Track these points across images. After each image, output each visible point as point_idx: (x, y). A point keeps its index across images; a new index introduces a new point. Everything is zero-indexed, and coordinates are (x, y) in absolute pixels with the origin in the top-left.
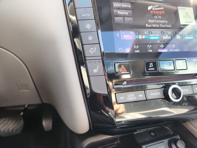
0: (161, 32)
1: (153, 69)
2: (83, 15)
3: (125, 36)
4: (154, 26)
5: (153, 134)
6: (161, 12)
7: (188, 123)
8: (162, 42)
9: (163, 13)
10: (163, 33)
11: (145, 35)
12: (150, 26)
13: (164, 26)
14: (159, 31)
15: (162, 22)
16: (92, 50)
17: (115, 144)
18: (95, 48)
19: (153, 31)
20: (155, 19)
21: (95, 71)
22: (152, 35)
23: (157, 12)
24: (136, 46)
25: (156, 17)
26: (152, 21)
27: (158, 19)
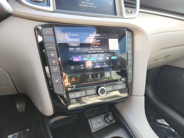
0: (97, 56)
1: (91, 78)
2: (49, 47)
3: (75, 59)
4: (93, 52)
5: (96, 112)
6: (98, 43)
7: (117, 104)
8: (98, 62)
9: (99, 44)
10: (98, 56)
11: (88, 58)
12: (91, 52)
13: (99, 52)
14: (96, 55)
15: (98, 49)
16: (54, 69)
17: (73, 119)
18: (57, 68)
19: (93, 55)
20: (94, 48)
21: (57, 81)
22: (92, 58)
23: (96, 43)
24: (82, 65)
25: (95, 46)
26: (92, 49)
27: (96, 48)
